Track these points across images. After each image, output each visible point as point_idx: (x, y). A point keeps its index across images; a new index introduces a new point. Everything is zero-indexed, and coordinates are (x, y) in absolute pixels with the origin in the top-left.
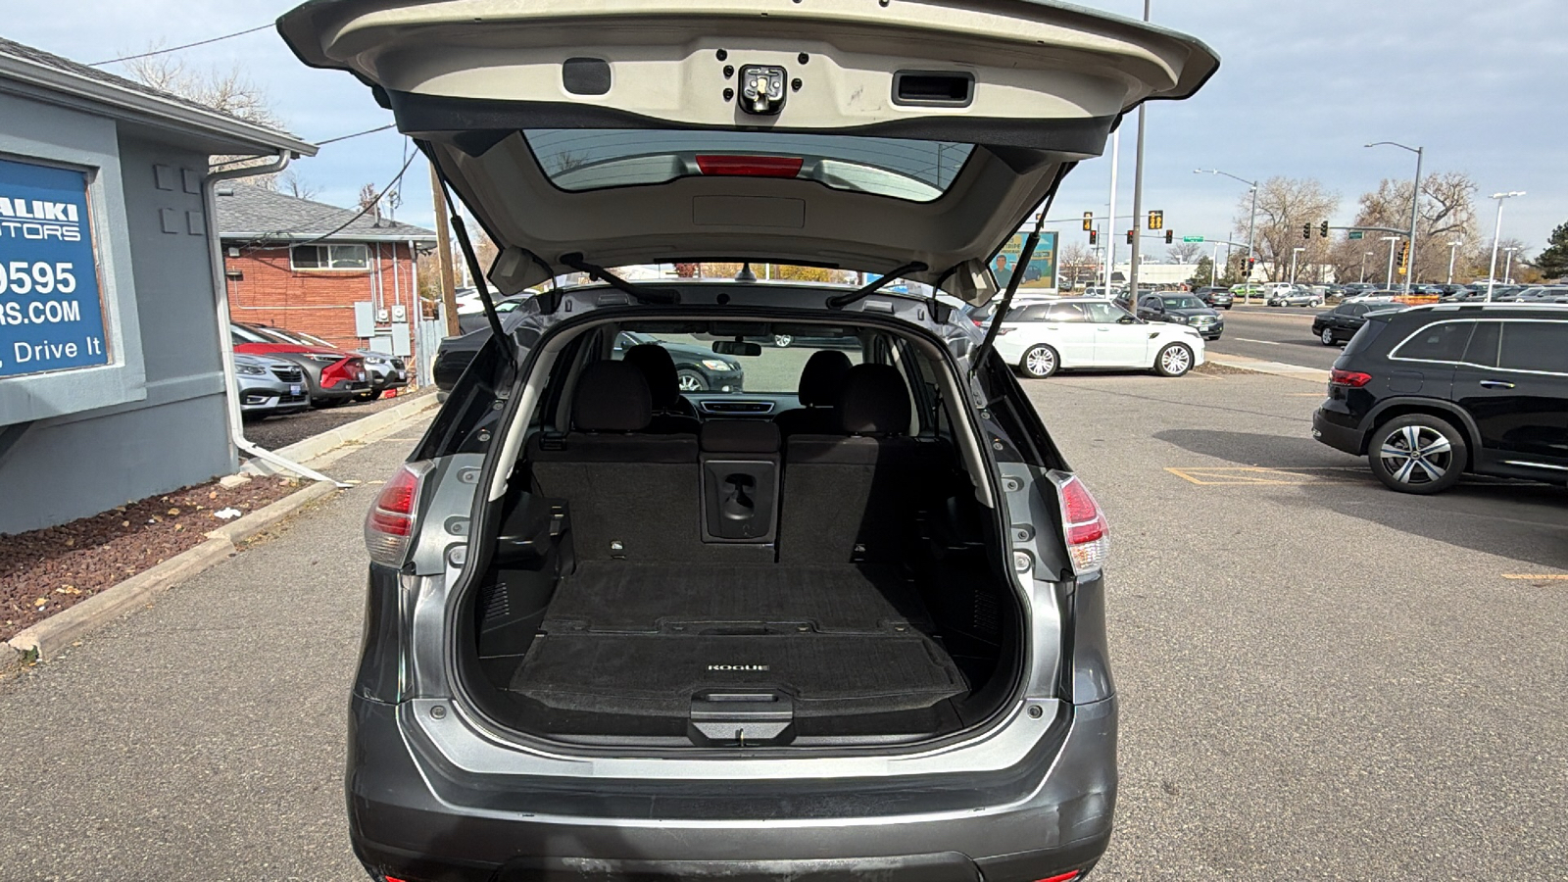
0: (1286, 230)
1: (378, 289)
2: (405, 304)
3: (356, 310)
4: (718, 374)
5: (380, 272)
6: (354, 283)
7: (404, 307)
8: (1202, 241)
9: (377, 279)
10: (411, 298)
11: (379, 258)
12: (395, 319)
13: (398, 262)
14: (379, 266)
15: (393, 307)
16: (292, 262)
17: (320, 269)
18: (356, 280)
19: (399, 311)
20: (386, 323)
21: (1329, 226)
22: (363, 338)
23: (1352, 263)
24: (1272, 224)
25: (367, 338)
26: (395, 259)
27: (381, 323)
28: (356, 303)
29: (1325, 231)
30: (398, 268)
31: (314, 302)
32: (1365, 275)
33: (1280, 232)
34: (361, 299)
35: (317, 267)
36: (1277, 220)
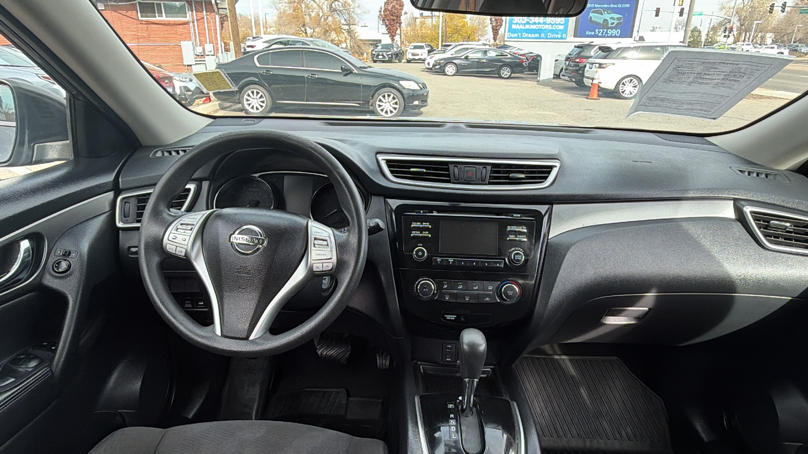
0: (750, 9)
1: (195, 33)
2: (213, 43)
3: (182, 46)
4: (411, 92)
5: (195, 21)
6: (180, 29)
7: (212, 45)
8: (701, 15)
9: (194, 26)
10: (216, 39)
11: (194, 12)
12: (207, 53)
13: (207, 15)
14: (195, 18)
15: (205, 45)
16: (139, 14)
17: (158, 19)
18: (181, 26)
19: (209, 47)
20: (202, 56)
21: (787, 5)
22: (188, 66)
23: (789, 31)
24: (742, 5)
25: (191, 65)
26: (204, 12)
27: (199, 56)
28: (181, 42)
29: (784, 9)
30: (207, 18)
31: (155, 41)
32: (795, 38)
33: (747, 11)
34: (185, 39)
35: (156, 17)
36: (746, 4)
